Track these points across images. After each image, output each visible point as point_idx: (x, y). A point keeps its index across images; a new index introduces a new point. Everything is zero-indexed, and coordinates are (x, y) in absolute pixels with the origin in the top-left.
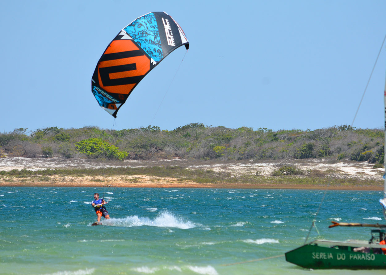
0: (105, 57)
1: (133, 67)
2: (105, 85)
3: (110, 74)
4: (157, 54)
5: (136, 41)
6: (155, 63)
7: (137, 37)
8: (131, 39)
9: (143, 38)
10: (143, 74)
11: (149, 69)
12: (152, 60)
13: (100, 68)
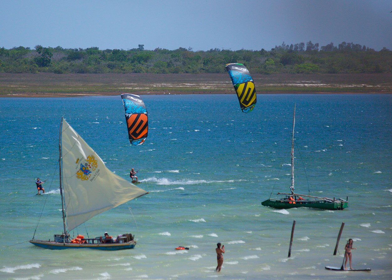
0: (129, 129)
1: (142, 121)
2: (136, 137)
3: (136, 132)
4: (143, 109)
5: (134, 113)
6: (146, 113)
7: (133, 111)
8: (132, 114)
9: (134, 109)
10: (147, 120)
11: (147, 117)
12: (144, 113)
13: (131, 134)
